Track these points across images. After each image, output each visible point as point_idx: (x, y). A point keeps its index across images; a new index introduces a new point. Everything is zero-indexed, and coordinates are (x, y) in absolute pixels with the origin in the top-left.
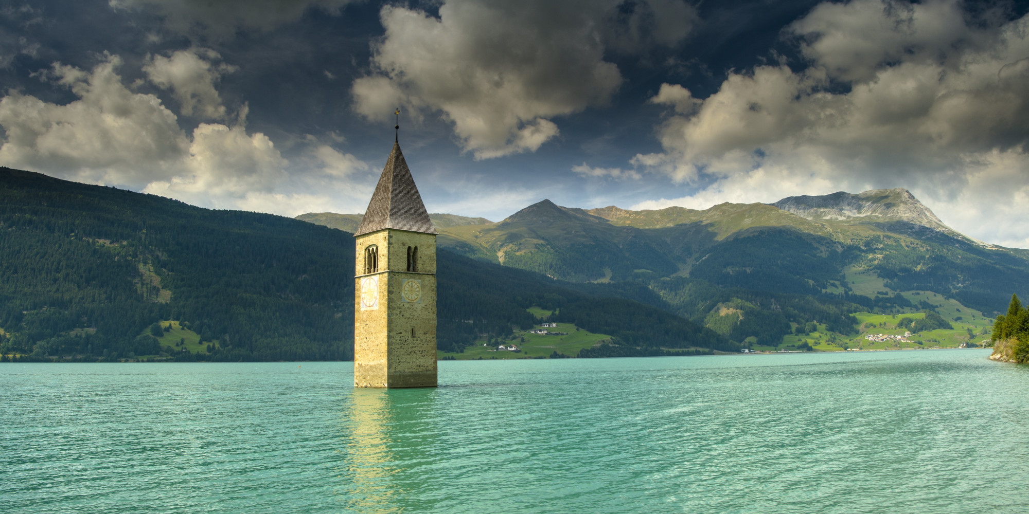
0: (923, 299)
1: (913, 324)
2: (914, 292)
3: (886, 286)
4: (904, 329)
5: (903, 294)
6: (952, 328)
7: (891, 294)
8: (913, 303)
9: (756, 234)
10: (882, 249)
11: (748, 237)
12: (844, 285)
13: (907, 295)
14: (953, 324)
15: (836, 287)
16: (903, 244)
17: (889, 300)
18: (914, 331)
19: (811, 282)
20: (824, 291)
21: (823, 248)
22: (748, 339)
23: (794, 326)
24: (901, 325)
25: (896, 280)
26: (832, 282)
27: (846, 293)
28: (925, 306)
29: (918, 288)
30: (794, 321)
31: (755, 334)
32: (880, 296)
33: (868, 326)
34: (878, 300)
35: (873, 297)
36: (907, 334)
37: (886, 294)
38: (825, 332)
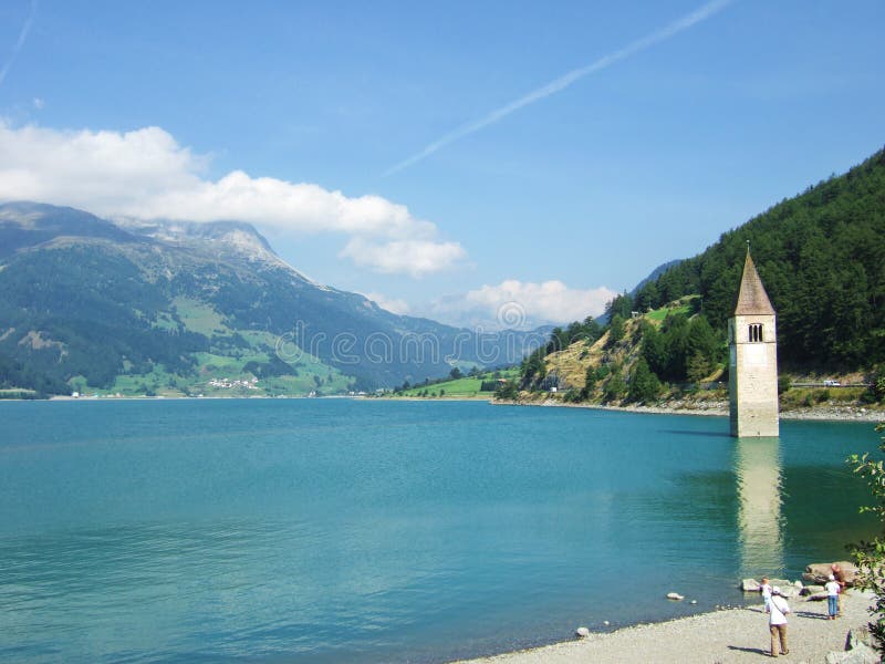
0: (263, 341)
1: (259, 369)
2: (252, 332)
3: (222, 323)
4: (250, 374)
5: (240, 333)
6: (296, 375)
7: (229, 333)
8: (253, 344)
9: (70, 246)
10: (217, 280)
11: (60, 250)
12: (176, 318)
13: (246, 334)
14: (298, 369)
15: (168, 320)
16: (240, 277)
17: (227, 339)
18: (259, 377)
19: (139, 313)
20: (153, 324)
21: (149, 272)
22: (74, 380)
23: (128, 365)
24: (246, 369)
25: (233, 317)
26: (162, 314)
27: (180, 328)
28: (265, 348)
29: (257, 328)
30: (128, 359)
31: (84, 373)
32: (218, 335)
33: (211, 368)
34: (215, 339)
35: (209, 336)
36: (255, 380)
37: (224, 332)
38: (164, 374)
